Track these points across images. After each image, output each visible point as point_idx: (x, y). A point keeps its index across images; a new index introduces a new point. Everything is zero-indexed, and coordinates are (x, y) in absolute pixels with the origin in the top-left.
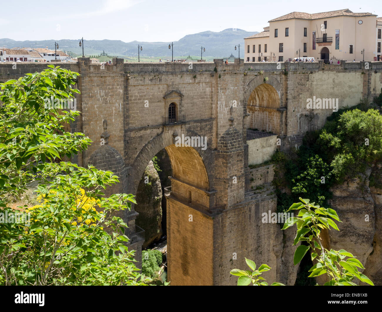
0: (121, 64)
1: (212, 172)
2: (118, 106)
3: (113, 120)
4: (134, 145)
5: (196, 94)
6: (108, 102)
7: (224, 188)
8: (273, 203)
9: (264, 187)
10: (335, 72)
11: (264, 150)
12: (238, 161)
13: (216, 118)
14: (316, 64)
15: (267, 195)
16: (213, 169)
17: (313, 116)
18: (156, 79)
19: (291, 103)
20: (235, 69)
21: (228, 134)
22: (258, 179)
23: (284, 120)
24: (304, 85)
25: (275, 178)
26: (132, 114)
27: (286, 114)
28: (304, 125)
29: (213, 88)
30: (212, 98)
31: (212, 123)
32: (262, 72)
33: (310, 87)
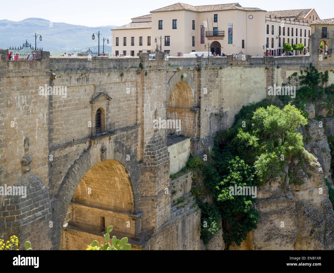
0: (46, 59)
1: (138, 189)
2: (42, 116)
3: (36, 137)
4: (58, 168)
5: (122, 96)
6: (31, 111)
7: (152, 207)
8: (197, 216)
9: (184, 199)
10: (242, 67)
11: (180, 156)
12: (165, 173)
13: (142, 123)
14: (224, 59)
15: (191, 208)
16: (139, 186)
17: (222, 114)
18: (82, 78)
19: (204, 102)
20: (160, 64)
21: (154, 142)
22: (179, 190)
23: (197, 121)
24: (214, 82)
25: (193, 186)
26: (56, 127)
27: (199, 114)
28: (214, 125)
29: (139, 88)
30: (137, 100)
31: (138, 130)
32: (181, 68)
33: (219, 84)
